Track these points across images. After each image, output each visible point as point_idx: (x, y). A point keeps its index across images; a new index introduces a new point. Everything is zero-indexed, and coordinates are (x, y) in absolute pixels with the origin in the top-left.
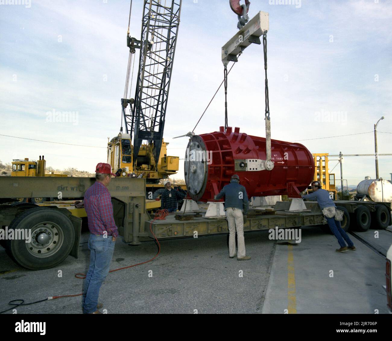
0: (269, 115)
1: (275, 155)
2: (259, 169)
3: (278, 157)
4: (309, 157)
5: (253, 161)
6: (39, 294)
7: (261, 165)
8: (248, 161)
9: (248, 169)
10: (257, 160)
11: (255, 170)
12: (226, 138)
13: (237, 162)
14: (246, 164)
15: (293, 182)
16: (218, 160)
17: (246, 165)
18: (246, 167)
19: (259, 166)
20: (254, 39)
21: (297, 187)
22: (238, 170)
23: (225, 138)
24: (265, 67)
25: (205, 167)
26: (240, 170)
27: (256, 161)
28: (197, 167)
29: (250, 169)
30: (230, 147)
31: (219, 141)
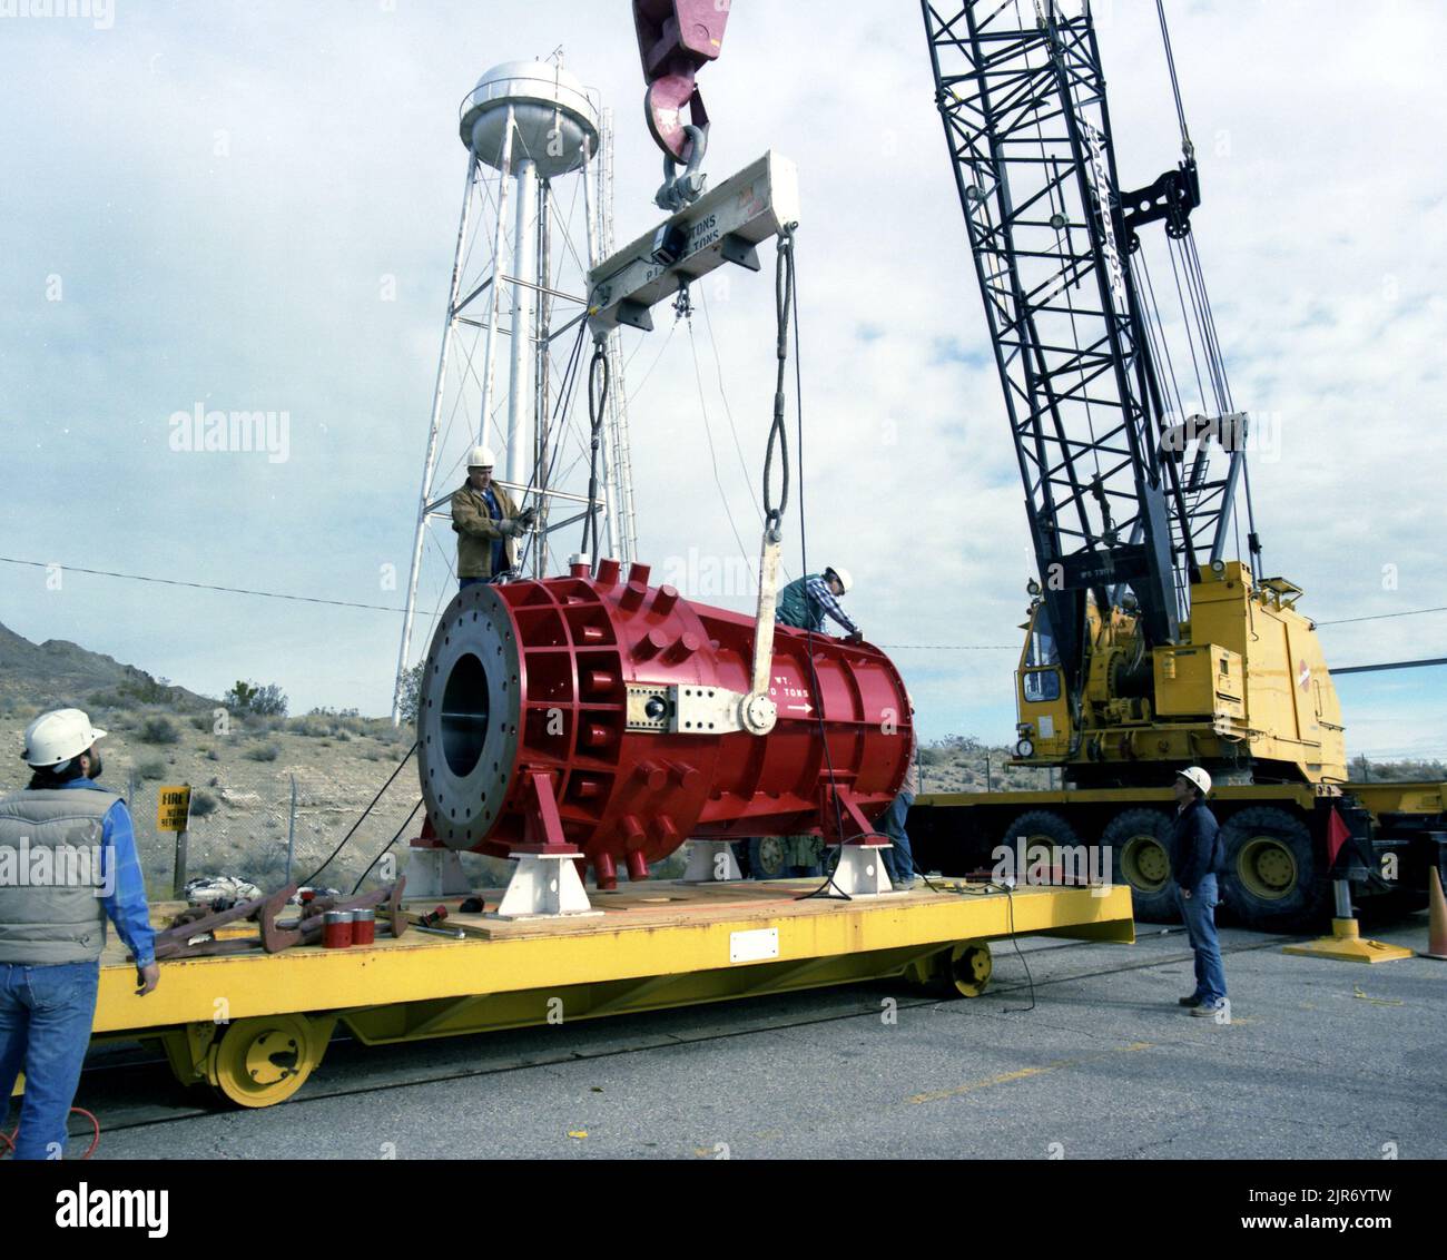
0: (777, 525)
1: (780, 680)
2: (721, 728)
3: (789, 687)
5: (700, 694)
7: (729, 710)
8: (679, 694)
9: (679, 725)
10: (713, 689)
11: (705, 730)
12: (599, 600)
13: (636, 696)
14: (674, 704)
15: (843, 786)
16: (562, 685)
17: (672, 709)
18: (674, 715)
19: (720, 715)
20: (738, 248)
21: (860, 806)
22: (642, 725)
23: (589, 601)
24: (779, 350)
26: (647, 726)
27: (711, 694)
29: (688, 725)
30: (613, 636)
31: (567, 611)
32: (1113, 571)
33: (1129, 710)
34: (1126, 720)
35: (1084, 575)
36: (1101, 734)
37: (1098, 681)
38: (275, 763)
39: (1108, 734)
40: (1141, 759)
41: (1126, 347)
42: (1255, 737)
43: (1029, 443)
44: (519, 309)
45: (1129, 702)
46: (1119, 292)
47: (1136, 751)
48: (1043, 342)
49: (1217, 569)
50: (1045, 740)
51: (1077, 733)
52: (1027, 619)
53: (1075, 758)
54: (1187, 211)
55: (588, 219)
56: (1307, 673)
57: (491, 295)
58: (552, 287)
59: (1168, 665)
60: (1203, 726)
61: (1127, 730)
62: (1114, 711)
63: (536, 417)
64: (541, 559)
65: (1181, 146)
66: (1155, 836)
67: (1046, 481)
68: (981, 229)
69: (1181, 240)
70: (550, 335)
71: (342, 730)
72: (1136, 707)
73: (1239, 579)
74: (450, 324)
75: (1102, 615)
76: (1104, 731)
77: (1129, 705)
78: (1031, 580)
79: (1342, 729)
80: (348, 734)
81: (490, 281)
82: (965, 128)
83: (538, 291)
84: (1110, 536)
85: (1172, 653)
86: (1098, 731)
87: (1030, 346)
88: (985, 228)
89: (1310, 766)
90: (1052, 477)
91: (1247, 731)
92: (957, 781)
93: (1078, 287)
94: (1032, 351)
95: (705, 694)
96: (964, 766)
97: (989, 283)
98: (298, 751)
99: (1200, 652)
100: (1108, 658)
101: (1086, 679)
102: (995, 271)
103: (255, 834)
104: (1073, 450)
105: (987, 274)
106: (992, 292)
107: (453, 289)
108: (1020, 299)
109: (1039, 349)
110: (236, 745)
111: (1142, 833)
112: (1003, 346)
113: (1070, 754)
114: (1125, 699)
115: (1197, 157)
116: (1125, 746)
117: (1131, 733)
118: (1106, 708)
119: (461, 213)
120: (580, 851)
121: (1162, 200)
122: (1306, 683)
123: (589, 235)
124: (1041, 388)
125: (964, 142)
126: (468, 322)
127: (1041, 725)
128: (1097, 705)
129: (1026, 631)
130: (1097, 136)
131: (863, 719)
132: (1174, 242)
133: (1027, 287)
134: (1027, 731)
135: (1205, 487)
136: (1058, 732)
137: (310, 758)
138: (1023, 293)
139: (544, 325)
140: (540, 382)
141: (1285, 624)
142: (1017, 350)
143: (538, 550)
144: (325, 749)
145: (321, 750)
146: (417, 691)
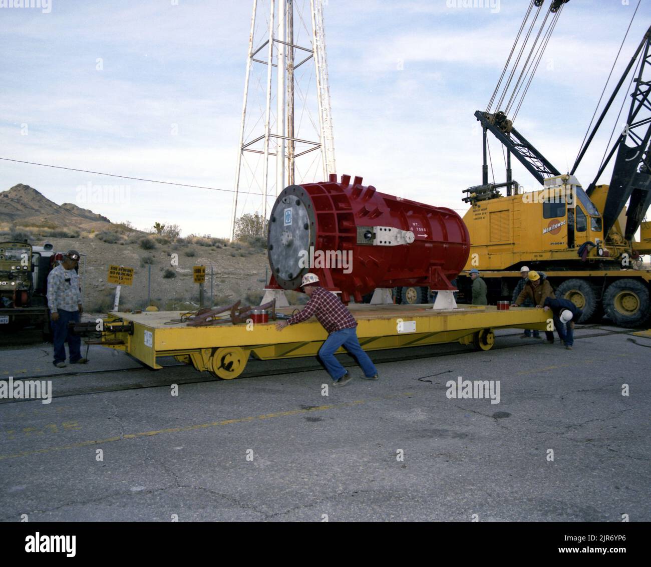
1: (414, 224)
2: (394, 244)
3: (418, 227)
4: (463, 229)
5: (385, 230)
6: (334, 456)
7: (396, 237)
8: (377, 230)
9: (376, 242)
10: (391, 228)
11: (387, 244)
12: (343, 191)
13: (361, 231)
14: (375, 234)
15: (439, 267)
16: (331, 226)
17: (374, 236)
18: (375, 238)
19: (393, 238)
21: (445, 275)
22: (362, 242)
23: (340, 192)
25: (309, 236)
26: (365, 242)
27: (390, 230)
28: (294, 236)
29: (381, 242)
30: (350, 206)
31: (332, 196)
38: (194, 257)
66: (580, 290)
71: (217, 244)
80: (221, 245)
95: (387, 230)
98: (202, 252)
111: (574, 289)
120: (340, 291)
126: (257, 60)
131: (447, 240)
137: (208, 255)
144: (213, 251)
145: (211, 252)
146: (242, 227)
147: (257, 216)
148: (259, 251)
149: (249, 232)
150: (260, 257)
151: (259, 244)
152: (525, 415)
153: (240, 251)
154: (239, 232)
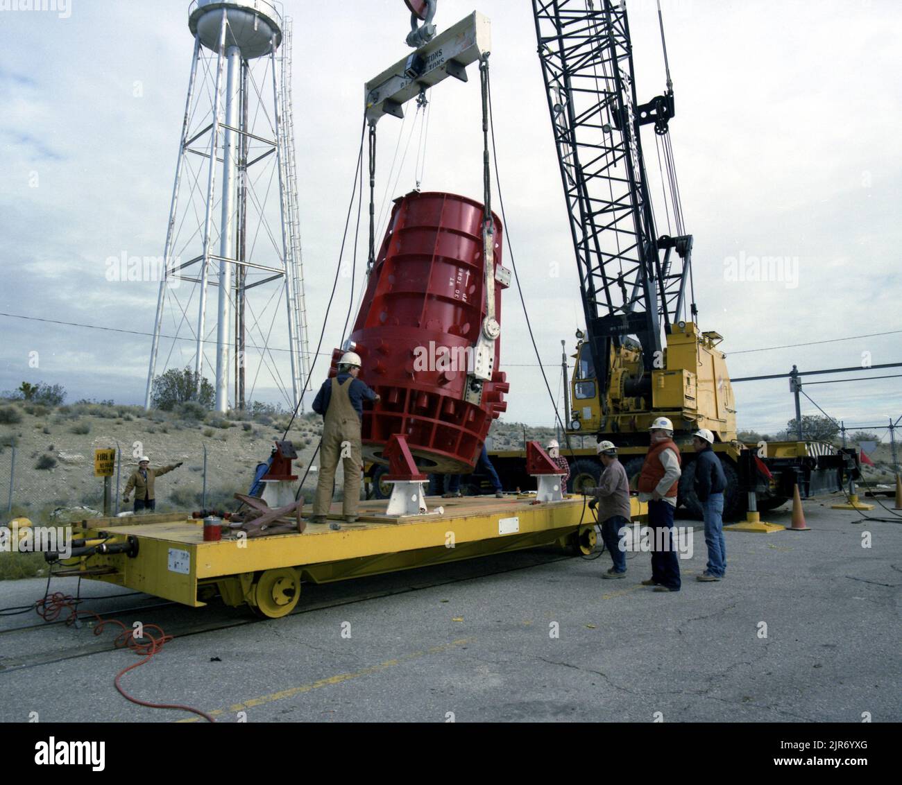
32: (628, 327)
33: (634, 404)
34: (631, 409)
35: (612, 329)
36: (618, 418)
37: (616, 388)
38: (88, 435)
39: (622, 417)
40: (639, 431)
41: (640, 200)
42: (701, 419)
43: (582, 253)
44: (229, 146)
45: (634, 399)
46: (637, 170)
47: (638, 427)
48: (590, 196)
49: (681, 326)
50: (587, 420)
51: (604, 417)
52: (576, 352)
53: (604, 430)
54: (667, 120)
55: (275, 89)
56: (722, 382)
57: (213, 134)
58: (249, 131)
59: (660, 381)
60: (678, 413)
61: (633, 415)
62: (625, 405)
63: (238, 216)
64: (240, 306)
65: (666, 82)
67: (590, 275)
68: (559, 128)
69: (663, 136)
70: (248, 163)
71: (127, 414)
72: (638, 402)
73: (693, 332)
74: (183, 153)
75: (616, 350)
76: (620, 415)
77: (634, 401)
78: (578, 330)
79: (735, 412)
80: (131, 416)
81: (211, 126)
82: (554, 69)
83: (240, 133)
84: (627, 307)
85: (662, 374)
86: (616, 416)
87: (584, 198)
88: (562, 128)
89: (722, 433)
90: (594, 272)
91: (697, 415)
92: (500, 444)
93: (615, 166)
94: (584, 200)
96: (503, 435)
97: (564, 160)
98: (102, 428)
99: (677, 373)
100: (620, 375)
101: (609, 386)
102: (567, 153)
103: (84, 480)
104: (605, 258)
105: (563, 156)
106: (565, 165)
107: (184, 129)
108: (579, 169)
109: (588, 200)
110: (60, 424)
112: (570, 198)
113: (601, 428)
114: (631, 398)
115: (674, 89)
116: (632, 425)
117: (634, 417)
118: (620, 403)
119: (189, 79)
120: (427, 479)
121: (654, 112)
122: (721, 389)
123: (275, 100)
124: (588, 222)
125: (553, 78)
126: (193, 151)
127: (584, 412)
128: (615, 401)
129: (575, 359)
130: (627, 78)
132: (659, 137)
133: (583, 162)
134: (577, 415)
135: (670, 277)
136: (594, 416)
137: (111, 432)
138: (580, 165)
139: (243, 156)
140: (240, 193)
141: (713, 357)
142: (576, 201)
143: (239, 300)
144: (119, 426)
145: (116, 426)
146: (165, 389)
147: (188, 373)
148: (192, 424)
149: (175, 395)
150: (193, 434)
151: (191, 414)
152: (641, 665)
153: (162, 424)
154: (160, 396)
